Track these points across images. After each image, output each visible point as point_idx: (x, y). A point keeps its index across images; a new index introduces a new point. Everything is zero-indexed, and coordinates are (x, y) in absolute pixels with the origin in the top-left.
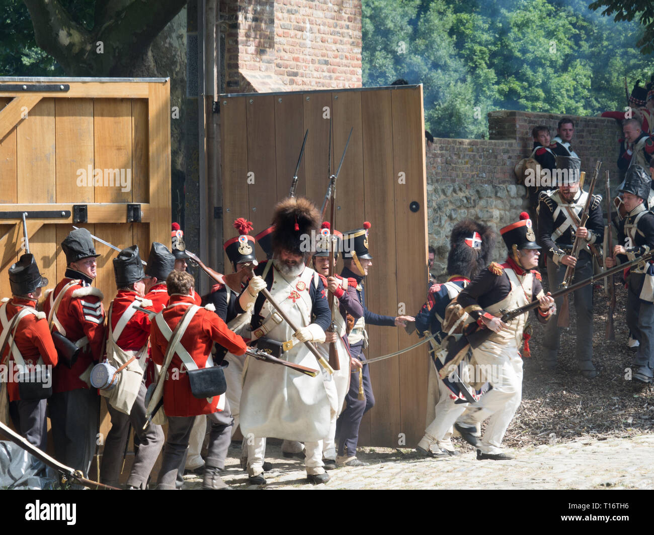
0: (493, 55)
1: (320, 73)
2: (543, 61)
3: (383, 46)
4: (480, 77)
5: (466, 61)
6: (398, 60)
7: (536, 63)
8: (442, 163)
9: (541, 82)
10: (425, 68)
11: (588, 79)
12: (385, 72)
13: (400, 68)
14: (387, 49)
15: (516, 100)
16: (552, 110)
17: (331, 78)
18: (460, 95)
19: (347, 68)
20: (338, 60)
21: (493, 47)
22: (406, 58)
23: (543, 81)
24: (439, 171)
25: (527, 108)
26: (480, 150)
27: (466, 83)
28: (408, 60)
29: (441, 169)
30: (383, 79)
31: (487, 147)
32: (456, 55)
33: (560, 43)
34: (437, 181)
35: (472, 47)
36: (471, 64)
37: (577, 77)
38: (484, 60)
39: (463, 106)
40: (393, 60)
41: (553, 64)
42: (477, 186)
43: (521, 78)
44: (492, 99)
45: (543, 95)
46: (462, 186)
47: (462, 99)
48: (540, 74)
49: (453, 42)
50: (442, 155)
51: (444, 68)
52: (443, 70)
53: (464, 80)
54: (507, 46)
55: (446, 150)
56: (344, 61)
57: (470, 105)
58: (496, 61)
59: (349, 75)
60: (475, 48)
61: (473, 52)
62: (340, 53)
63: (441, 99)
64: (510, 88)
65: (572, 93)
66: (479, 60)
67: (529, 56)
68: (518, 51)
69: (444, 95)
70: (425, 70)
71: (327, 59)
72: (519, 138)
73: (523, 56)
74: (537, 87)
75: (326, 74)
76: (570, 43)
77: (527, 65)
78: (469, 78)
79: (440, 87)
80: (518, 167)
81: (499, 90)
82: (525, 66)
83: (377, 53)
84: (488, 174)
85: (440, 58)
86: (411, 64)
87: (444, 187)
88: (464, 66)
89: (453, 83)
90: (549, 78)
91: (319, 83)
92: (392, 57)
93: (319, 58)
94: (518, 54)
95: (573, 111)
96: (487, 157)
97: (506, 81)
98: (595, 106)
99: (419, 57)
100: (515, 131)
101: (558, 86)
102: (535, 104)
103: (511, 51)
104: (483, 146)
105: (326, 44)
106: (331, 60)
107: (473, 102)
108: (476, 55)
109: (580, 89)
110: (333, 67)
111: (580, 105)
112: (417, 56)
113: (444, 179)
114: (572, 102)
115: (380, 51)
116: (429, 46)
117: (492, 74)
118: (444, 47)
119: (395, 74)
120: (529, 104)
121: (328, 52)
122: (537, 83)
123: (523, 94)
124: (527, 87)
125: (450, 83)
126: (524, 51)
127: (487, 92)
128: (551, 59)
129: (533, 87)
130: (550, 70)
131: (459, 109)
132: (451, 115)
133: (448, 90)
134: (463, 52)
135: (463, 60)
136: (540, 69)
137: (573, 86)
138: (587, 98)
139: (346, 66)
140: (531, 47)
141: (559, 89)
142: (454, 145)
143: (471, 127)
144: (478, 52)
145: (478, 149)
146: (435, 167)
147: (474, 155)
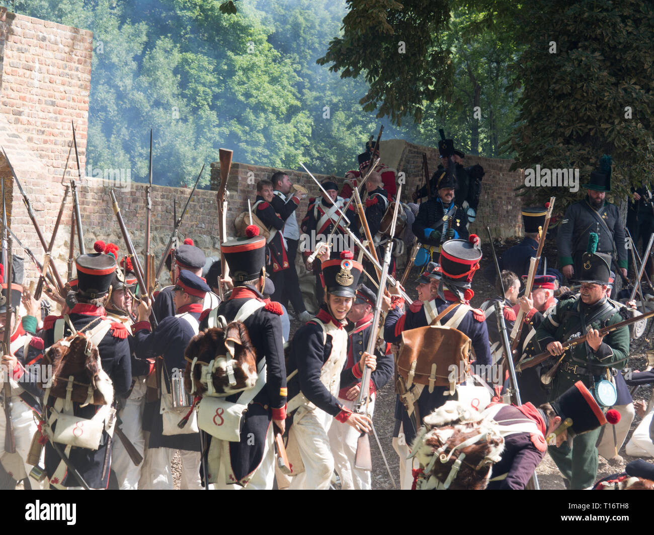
0: (216, 97)
1: (46, 113)
2: (266, 106)
3: (106, 80)
4: (202, 118)
5: (189, 101)
6: (120, 96)
7: (259, 108)
8: (163, 212)
9: (262, 127)
10: (147, 105)
11: (308, 127)
12: (106, 107)
13: (122, 103)
14: (109, 83)
15: (236, 144)
16: (272, 156)
17: (56, 119)
18: (180, 135)
19: (74, 111)
20: (65, 102)
21: (216, 89)
22: (128, 94)
23: (265, 126)
24: (159, 219)
25: (247, 152)
26: (201, 201)
27: (187, 123)
28: (130, 96)
29: (161, 218)
30: (103, 114)
31: (208, 197)
32: (178, 95)
33: (284, 90)
34: (156, 229)
35: (196, 87)
36: (193, 104)
37: (298, 125)
38: (207, 101)
39: (183, 146)
40: (115, 95)
41: (275, 110)
42: (195, 236)
43: (242, 121)
44: (212, 141)
45: (263, 140)
46: (181, 235)
47: (183, 140)
48: (262, 119)
49: (176, 82)
50: (163, 204)
51: (167, 107)
52: (165, 108)
53: (184, 120)
54: (231, 89)
55: (167, 198)
56: (72, 103)
57: (190, 146)
58: (219, 103)
59: (75, 117)
60: (199, 88)
61: (196, 93)
62: (67, 95)
63: (161, 138)
64: (231, 131)
65: (292, 140)
66: (201, 101)
67: (253, 101)
68: (242, 95)
69: (164, 133)
70: (147, 108)
71: (54, 100)
72: (241, 190)
73: (246, 100)
74: (258, 132)
75: (52, 115)
76: (293, 89)
77: (250, 109)
78: (191, 119)
79: (161, 126)
80: (238, 220)
81: (219, 132)
82: (248, 110)
83: (100, 87)
84: (207, 225)
85: (163, 96)
86: (133, 99)
87: (162, 236)
88: (187, 106)
89: (174, 123)
90: (270, 124)
91: (44, 123)
92: (114, 91)
93: (46, 99)
94: (242, 98)
95: (293, 158)
96: (207, 208)
97: (228, 124)
98: (314, 155)
99: (142, 94)
100: (237, 183)
101: (279, 133)
102: (255, 149)
103: (234, 94)
104: (205, 197)
105: (54, 85)
106: (58, 101)
107: (193, 143)
108: (199, 96)
109: (301, 137)
110: (59, 108)
111: (300, 152)
112: (139, 93)
113: (164, 227)
114: (292, 149)
115: (103, 84)
116: (153, 84)
117: (213, 116)
118: (168, 86)
119: (116, 108)
120: (249, 148)
121: (55, 93)
122: (259, 128)
123: (243, 138)
124: (248, 131)
125: (171, 123)
126: (248, 95)
127: (208, 134)
128: (273, 105)
129: (254, 132)
130: (272, 117)
131: (178, 149)
132: (170, 154)
133: (168, 130)
134: (186, 92)
135: (185, 100)
136: (262, 115)
137: (294, 133)
138: (307, 146)
139: (72, 108)
140: (255, 91)
141: (280, 136)
142: (175, 194)
143: (190, 168)
144: (201, 92)
145: (199, 199)
146: (154, 215)
147: (195, 205)
